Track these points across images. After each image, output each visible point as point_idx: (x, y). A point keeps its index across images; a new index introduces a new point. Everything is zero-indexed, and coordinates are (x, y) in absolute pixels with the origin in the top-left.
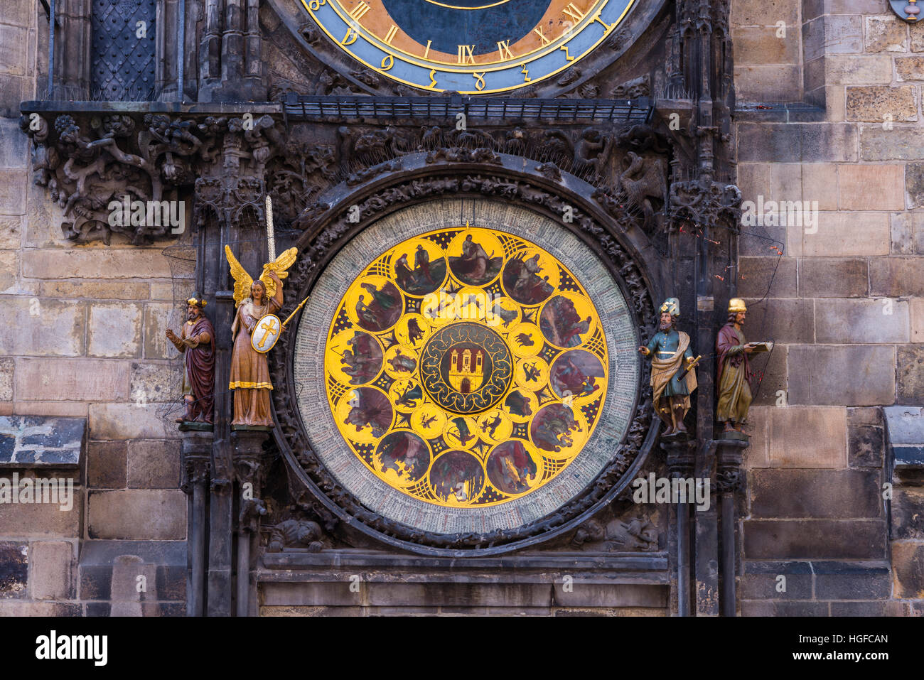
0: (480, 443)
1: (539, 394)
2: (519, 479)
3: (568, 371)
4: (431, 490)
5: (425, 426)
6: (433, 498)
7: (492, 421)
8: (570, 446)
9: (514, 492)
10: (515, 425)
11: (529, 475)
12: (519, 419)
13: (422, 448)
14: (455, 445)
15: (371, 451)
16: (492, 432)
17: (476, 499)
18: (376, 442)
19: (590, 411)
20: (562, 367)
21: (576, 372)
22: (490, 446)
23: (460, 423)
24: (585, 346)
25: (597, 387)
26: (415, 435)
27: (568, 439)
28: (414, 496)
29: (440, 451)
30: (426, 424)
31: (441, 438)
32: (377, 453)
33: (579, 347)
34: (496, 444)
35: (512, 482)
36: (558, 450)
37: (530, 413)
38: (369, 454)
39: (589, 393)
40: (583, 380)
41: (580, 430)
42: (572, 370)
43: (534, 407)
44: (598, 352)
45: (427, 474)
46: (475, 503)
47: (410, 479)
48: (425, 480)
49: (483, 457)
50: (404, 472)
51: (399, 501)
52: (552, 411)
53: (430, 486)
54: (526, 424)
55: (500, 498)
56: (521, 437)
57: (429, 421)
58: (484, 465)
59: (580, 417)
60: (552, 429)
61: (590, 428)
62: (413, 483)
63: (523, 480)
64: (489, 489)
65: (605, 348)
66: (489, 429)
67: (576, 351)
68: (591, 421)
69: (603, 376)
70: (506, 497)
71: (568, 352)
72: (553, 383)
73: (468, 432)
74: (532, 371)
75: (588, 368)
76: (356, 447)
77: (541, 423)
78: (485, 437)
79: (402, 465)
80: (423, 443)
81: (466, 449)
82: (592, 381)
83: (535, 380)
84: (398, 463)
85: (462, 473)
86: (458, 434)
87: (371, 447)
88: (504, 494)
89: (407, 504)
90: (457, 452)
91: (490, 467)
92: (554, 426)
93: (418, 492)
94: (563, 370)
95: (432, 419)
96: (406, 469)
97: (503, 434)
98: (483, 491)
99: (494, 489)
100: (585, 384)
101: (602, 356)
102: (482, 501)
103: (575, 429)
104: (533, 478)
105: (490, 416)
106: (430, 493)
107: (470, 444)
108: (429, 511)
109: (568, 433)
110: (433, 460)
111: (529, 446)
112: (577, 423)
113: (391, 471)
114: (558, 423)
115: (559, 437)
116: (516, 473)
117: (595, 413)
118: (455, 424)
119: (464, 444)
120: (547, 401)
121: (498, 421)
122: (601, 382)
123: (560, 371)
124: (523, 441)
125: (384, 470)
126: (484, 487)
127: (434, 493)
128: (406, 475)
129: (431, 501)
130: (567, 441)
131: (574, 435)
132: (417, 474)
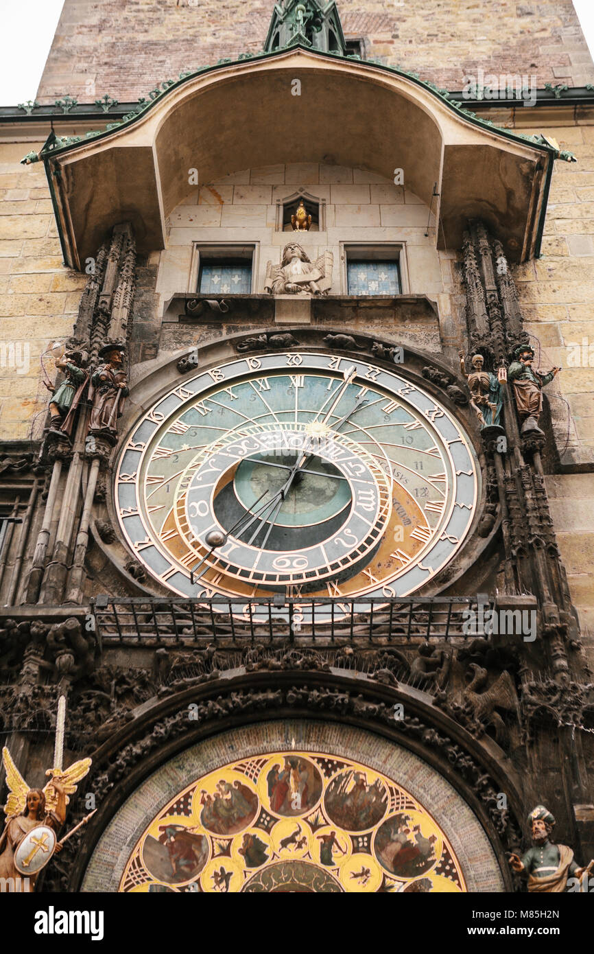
0: (315, 827)
1: (226, 852)
2: (292, 771)
3: (182, 862)
4: (390, 798)
5: (368, 871)
6: (391, 789)
7: (291, 846)
8: (222, 782)
9: (303, 760)
10: (268, 830)
11: (280, 771)
12: (261, 835)
13: (380, 847)
14: (343, 837)
15: (440, 865)
16: (296, 833)
17: (345, 770)
18: (431, 874)
19: (183, 808)
20: (186, 870)
21: (174, 856)
22: (305, 819)
23: (326, 859)
24: (149, 879)
25: (161, 828)
26: (383, 865)
27: (220, 789)
28: (411, 798)
29: (363, 837)
30: (365, 873)
31: (355, 850)
32: (434, 861)
33: (156, 881)
34: (299, 819)
35: (300, 771)
36: (237, 783)
37: (246, 836)
38: (444, 863)
39: (173, 827)
40: (172, 843)
41: (203, 792)
42: (177, 861)
43: (238, 841)
44: (140, 865)
45: (387, 816)
46: (348, 765)
47: (407, 818)
48: (391, 811)
49: (318, 811)
50: (411, 828)
51: (429, 798)
52: (222, 827)
53: (389, 802)
54: (256, 825)
55: (320, 760)
56: (268, 814)
57: (362, 875)
58: (321, 801)
59: (197, 807)
60: (232, 807)
61: (193, 790)
62: (406, 812)
63: (287, 769)
64: (328, 774)
65: (130, 865)
66: (298, 838)
67: (161, 879)
68: (187, 796)
69: (149, 837)
70: (313, 758)
71: (170, 882)
72: (205, 857)
73: (323, 846)
74: (221, 881)
75: (160, 854)
76: (455, 877)
77: (240, 819)
78: (306, 830)
79: (411, 837)
80: (378, 853)
81: (333, 827)
82: (163, 838)
83: (222, 870)
84: (415, 842)
85: (349, 802)
86: (335, 847)
87: (439, 871)
88: (314, 762)
89: (422, 791)
90: (344, 828)
91: (316, 797)
92: (228, 810)
93: (405, 800)
94: (187, 866)
95: (356, 876)
96: (407, 831)
97: (285, 826)
98: (334, 775)
99: (322, 772)
100: (172, 839)
101: (138, 859)
102: (341, 765)
103: (209, 797)
104: (276, 767)
105: (291, 853)
106: (392, 795)
107: (326, 831)
108: (401, 775)
109: (217, 796)
110: (374, 830)
111: (265, 801)
112: (203, 802)
113: (426, 835)
114: (222, 812)
115: (229, 796)
116: (292, 779)
117: (178, 803)
118: (333, 860)
119: (333, 833)
120: (221, 840)
121: (284, 843)
122: (155, 832)
123: (191, 867)
124: (268, 809)
125: (433, 839)
126: (332, 778)
127: (388, 793)
128: (411, 824)
129: (394, 786)
130: (223, 787)
131: (212, 791)
132: (399, 821)
